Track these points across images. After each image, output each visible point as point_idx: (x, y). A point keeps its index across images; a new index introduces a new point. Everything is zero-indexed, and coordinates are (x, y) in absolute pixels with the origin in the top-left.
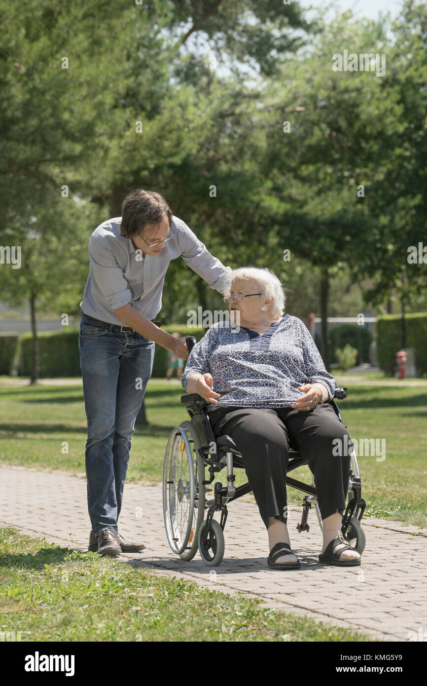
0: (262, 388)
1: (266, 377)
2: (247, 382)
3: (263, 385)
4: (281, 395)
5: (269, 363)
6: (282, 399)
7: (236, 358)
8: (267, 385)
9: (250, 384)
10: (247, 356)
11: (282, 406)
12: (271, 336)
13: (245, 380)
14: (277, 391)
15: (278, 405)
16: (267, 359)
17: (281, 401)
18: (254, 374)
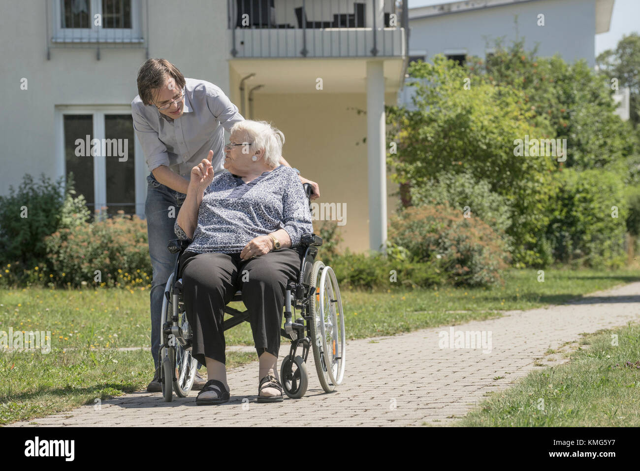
0: (224, 234)
1: (230, 223)
2: (213, 229)
3: (225, 232)
4: (239, 241)
5: (240, 210)
6: (238, 245)
7: (213, 206)
8: (228, 231)
9: (215, 230)
10: (224, 204)
11: (237, 251)
12: (254, 184)
13: (212, 226)
14: (235, 237)
15: (233, 251)
16: (238, 206)
17: (238, 247)
18: (221, 221)
